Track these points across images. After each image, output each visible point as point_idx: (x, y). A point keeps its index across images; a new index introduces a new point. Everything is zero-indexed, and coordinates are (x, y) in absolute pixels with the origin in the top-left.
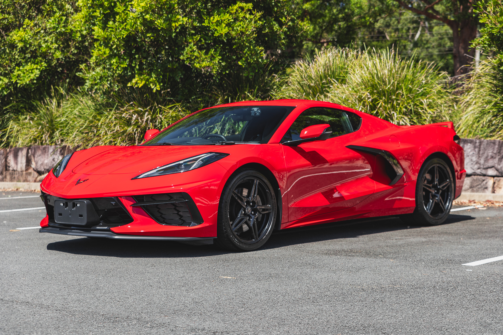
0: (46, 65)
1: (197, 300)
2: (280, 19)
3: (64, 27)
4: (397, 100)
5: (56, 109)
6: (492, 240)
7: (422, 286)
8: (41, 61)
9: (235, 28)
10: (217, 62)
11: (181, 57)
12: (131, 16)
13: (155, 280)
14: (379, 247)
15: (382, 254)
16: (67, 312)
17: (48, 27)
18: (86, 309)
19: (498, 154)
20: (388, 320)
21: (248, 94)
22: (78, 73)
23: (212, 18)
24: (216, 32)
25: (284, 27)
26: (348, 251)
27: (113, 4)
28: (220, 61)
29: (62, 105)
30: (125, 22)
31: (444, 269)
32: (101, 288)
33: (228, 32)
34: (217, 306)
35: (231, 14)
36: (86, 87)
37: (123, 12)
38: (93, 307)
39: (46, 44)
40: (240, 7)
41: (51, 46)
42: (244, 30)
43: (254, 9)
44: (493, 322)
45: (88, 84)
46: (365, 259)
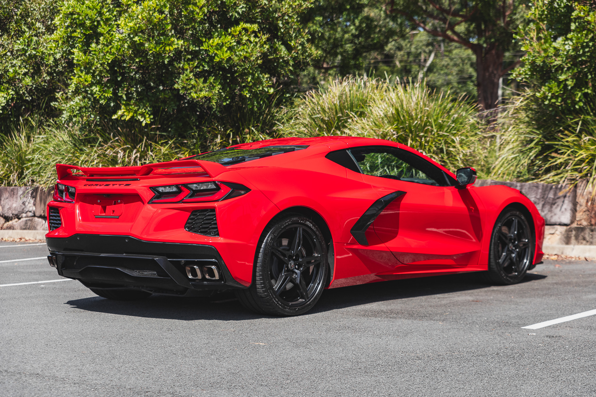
0: (13, 93)
1: (233, 371)
2: (289, 42)
3: (34, 49)
4: (425, 137)
5: (25, 144)
6: (547, 299)
7: (483, 353)
8: (8, 89)
9: (237, 53)
10: (217, 92)
11: (176, 86)
12: (117, 38)
13: (177, 347)
14: (422, 307)
15: (428, 315)
16: (87, 386)
17: (16, 49)
18: (108, 382)
19: (542, 199)
20: (456, 393)
21: (253, 129)
22: (54, 103)
23: (211, 41)
24: (216, 57)
25: (293, 52)
26: (388, 313)
27: (96, 23)
28: (221, 91)
29: (32, 139)
30: (111, 44)
31: (503, 333)
32: (118, 357)
33: (230, 58)
34: (258, 378)
35: (233, 36)
36: (63, 119)
37: (107, 32)
38: (115, 380)
39: (14, 68)
40: (244, 29)
41: (19, 71)
42: (248, 55)
43: (259, 32)
44: (574, 394)
45: (65, 115)
46: (410, 322)
